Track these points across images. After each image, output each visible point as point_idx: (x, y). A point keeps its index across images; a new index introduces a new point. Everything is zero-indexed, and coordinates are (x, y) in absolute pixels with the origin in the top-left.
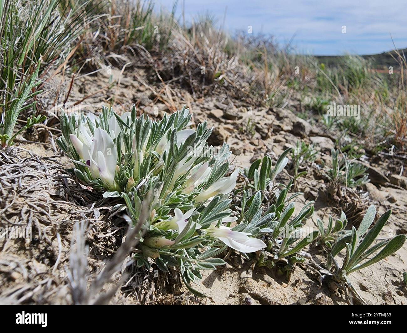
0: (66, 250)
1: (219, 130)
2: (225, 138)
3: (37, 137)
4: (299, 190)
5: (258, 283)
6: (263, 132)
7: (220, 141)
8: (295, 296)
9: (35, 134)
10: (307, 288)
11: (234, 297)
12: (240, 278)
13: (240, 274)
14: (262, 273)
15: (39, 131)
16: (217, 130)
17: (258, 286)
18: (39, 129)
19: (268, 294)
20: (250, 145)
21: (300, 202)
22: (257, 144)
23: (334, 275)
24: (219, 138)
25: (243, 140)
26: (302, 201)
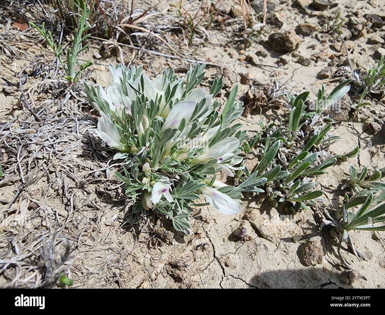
0: (85, 198)
1: (290, 35)
2: (295, 45)
3: (109, 53)
4: (359, 120)
5: (261, 216)
6: (356, 30)
7: (288, 48)
8: (293, 232)
9: (107, 52)
10: (308, 229)
11: (238, 221)
12: (248, 207)
13: (249, 203)
14: (270, 206)
15: (110, 48)
16: (288, 35)
17: (260, 218)
18: (109, 47)
19: (264, 227)
20: (329, 49)
21: (355, 134)
22: (338, 48)
23: (337, 226)
24: (287, 45)
25: (323, 42)
26: (358, 133)
